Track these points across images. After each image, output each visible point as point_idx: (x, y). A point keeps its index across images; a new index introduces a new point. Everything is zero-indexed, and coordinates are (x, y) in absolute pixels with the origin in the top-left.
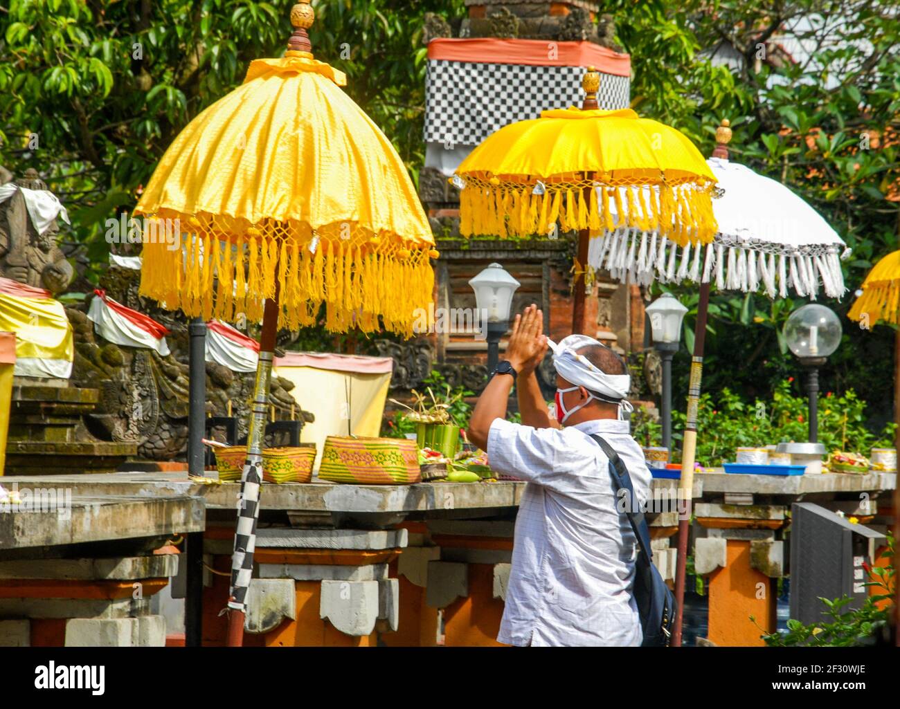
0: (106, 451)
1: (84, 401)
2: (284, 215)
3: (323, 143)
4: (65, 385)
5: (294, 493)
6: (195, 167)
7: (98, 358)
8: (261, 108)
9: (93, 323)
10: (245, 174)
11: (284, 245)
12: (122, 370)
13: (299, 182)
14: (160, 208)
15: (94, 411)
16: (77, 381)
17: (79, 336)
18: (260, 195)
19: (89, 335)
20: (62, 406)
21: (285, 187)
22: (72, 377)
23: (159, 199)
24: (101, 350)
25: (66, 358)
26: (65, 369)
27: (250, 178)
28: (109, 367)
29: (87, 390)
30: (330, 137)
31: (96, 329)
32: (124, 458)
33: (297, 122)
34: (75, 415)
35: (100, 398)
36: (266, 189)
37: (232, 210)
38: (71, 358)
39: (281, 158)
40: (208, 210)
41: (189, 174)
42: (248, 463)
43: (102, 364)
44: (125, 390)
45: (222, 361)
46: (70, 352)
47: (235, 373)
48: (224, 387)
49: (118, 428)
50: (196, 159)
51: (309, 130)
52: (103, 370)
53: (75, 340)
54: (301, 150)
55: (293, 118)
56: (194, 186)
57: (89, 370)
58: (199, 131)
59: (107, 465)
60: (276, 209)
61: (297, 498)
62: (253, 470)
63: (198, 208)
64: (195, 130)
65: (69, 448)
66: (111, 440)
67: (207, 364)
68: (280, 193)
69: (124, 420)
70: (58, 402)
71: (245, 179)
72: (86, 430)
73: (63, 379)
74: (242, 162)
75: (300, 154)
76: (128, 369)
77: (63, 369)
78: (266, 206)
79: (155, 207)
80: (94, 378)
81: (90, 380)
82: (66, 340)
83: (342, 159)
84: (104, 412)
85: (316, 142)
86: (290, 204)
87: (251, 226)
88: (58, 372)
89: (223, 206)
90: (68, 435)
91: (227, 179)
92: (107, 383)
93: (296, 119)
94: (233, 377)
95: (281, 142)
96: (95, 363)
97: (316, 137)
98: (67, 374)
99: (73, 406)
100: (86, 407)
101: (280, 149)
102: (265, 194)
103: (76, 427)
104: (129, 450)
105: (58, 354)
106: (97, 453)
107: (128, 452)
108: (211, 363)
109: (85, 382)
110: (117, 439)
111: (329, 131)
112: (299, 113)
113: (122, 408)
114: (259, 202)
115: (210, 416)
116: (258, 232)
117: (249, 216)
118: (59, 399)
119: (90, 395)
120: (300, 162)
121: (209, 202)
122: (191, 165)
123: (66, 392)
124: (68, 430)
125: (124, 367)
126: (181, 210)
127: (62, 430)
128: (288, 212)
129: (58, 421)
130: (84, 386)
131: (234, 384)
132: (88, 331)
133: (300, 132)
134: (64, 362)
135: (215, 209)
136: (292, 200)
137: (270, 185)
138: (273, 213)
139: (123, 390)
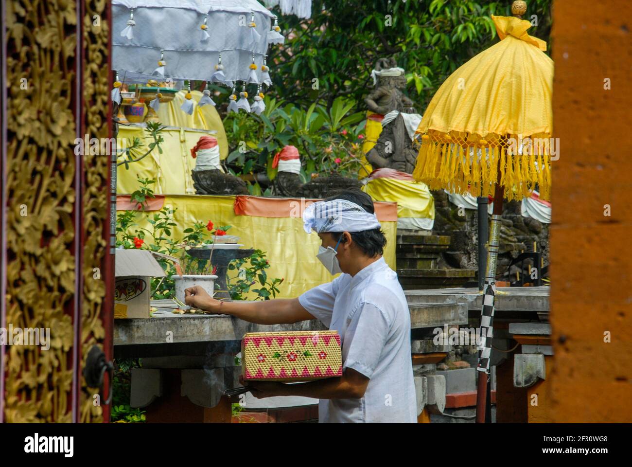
0: (454, 274)
1: (441, 244)
2: (503, 131)
3: (528, 86)
4: (430, 234)
5: (541, 301)
6: (450, 104)
7: (451, 217)
8: (490, 66)
9: (448, 195)
10: (479, 107)
11: (503, 149)
12: (466, 224)
13: (512, 110)
14: (429, 130)
15: (448, 250)
16: (438, 231)
17: (439, 203)
18: (488, 119)
19: (445, 202)
20: (427, 247)
21: (504, 113)
22: (434, 228)
23: (428, 124)
24: (453, 212)
25: (430, 217)
26: (429, 224)
27: (482, 109)
28: (457, 223)
29: (443, 237)
30: (533, 81)
31: (450, 198)
32: (467, 278)
33: (512, 74)
34: (436, 252)
35: (451, 241)
36: (491, 116)
37: (470, 129)
38: (433, 217)
39: (502, 96)
40: (457, 130)
41: (446, 108)
42: (487, 283)
43: (453, 220)
44: (468, 237)
45: (535, 217)
46: (432, 213)
47: (544, 224)
48: (537, 233)
49: (464, 260)
50: (451, 99)
51: (519, 78)
52: (454, 224)
53: (436, 206)
54: (514, 91)
55: (510, 71)
56: (448, 116)
57: (446, 224)
58: (453, 82)
59: (455, 283)
60: (498, 127)
61: (543, 303)
62: (490, 287)
63: (450, 129)
64: (451, 81)
65: (431, 273)
66: (460, 268)
67: (525, 219)
68: (501, 118)
69: (467, 255)
70: (424, 245)
71: (479, 110)
72: (444, 262)
73: (428, 230)
74: (477, 100)
75: (513, 93)
76: (469, 223)
77: (428, 225)
78: (492, 126)
79: (426, 130)
80: (449, 229)
81: (446, 231)
82: (430, 206)
83: (540, 95)
84: (455, 251)
85: (523, 85)
86: (507, 124)
87: (482, 138)
88: (425, 226)
89: (466, 127)
90: (432, 265)
91: (468, 111)
92: (456, 232)
93: (512, 71)
94: (542, 227)
95: (501, 86)
96: (449, 219)
97: (523, 83)
98: (431, 227)
99: (434, 247)
100: (443, 247)
101: (501, 91)
102: (491, 119)
103: (438, 260)
104: (470, 274)
105: (424, 215)
106: (448, 276)
107: (469, 275)
108: (527, 218)
109: (443, 231)
110: (464, 267)
111: (532, 78)
112: (513, 68)
113: (466, 247)
114: (487, 123)
115: (523, 252)
116: (486, 142)
117: (480, 133)
118: (424, 243)
119: (445, 240)
120: (513, 98)
121: (458, 124)
122: (448, 103)
123: (429, 238)
124: (432, 262)
125: (468, 222)
126: (441, 130)
127: (428, 262)
128: (505, 129)
129: (425, 257)
130: (443, 234)
131: (543, 231)
132: (445, 200)
133: (514, 80)
134: (428, 220)
135: (461, 129)
136: (508, 122)
137: (494, 113)
138: (496, 130)
139: (466, 236)
